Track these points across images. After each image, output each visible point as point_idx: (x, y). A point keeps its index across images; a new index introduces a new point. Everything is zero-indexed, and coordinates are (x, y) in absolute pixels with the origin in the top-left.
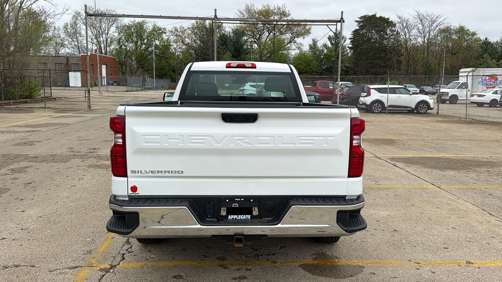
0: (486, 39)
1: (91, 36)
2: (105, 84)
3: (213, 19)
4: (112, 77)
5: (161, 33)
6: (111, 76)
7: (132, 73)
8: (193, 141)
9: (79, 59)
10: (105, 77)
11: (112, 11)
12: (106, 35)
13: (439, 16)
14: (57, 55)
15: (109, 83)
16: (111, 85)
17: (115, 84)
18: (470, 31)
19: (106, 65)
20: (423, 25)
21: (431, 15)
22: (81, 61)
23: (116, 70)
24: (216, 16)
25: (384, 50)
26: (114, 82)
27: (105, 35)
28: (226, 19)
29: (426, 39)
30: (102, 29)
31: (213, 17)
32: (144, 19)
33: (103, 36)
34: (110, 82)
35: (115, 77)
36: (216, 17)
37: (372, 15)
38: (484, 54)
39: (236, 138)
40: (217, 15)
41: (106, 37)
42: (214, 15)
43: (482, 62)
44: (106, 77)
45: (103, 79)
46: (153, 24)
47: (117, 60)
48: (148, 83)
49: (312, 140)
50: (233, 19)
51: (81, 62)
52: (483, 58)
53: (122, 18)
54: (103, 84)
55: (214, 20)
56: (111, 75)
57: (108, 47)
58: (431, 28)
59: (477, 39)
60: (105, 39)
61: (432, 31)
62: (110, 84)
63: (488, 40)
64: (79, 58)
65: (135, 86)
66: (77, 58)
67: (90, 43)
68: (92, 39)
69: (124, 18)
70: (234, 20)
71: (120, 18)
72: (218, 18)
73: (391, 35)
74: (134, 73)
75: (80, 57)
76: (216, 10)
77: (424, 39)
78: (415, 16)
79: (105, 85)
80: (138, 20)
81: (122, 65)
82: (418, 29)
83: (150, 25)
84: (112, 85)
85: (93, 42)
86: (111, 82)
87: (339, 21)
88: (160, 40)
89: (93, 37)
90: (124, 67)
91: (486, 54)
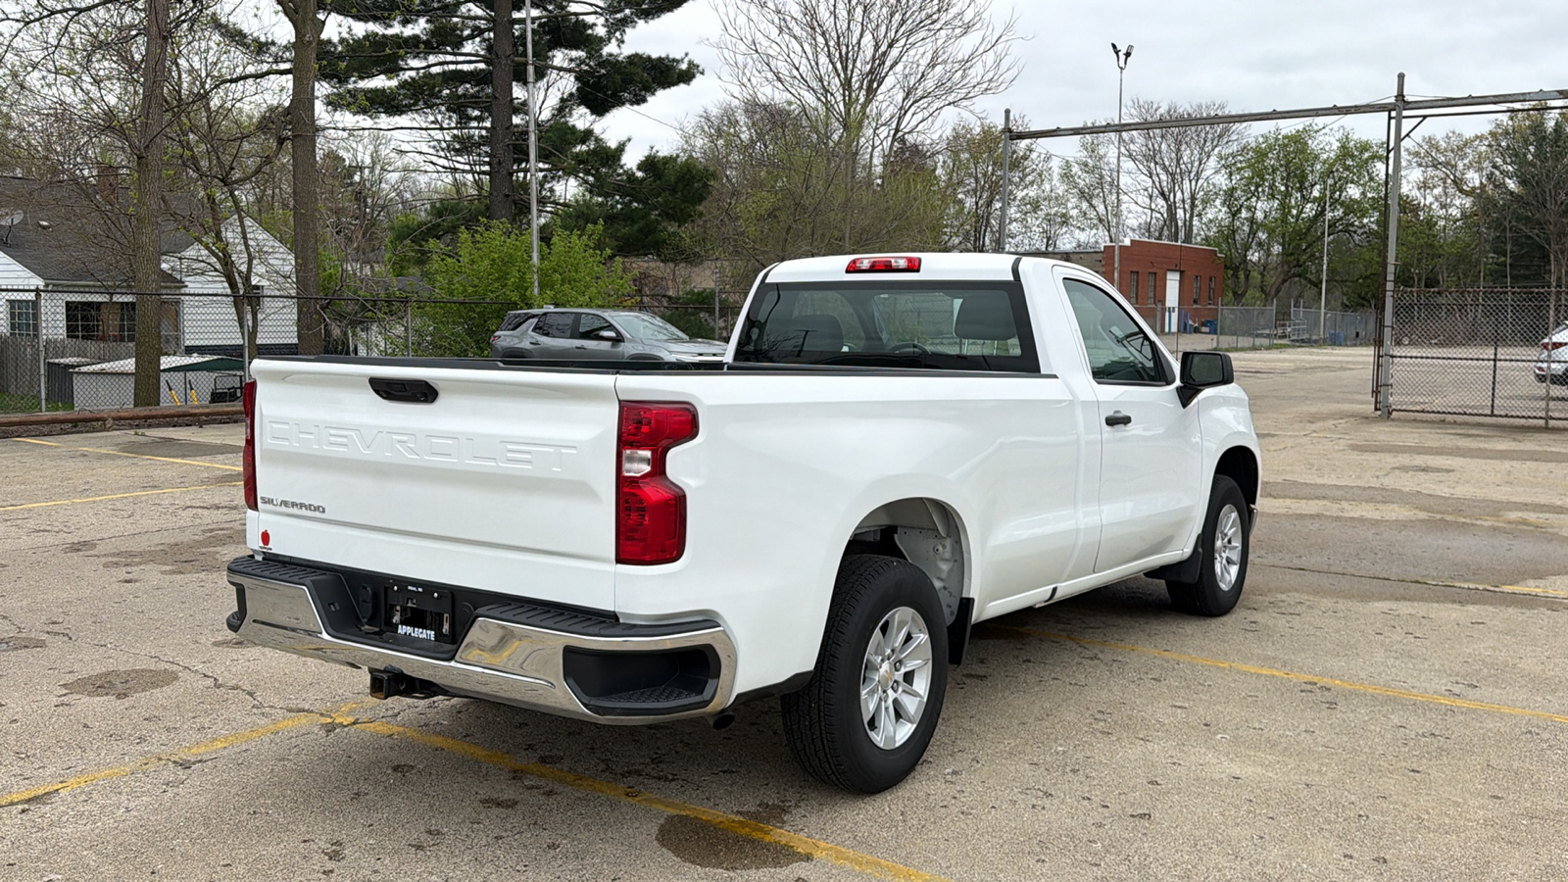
1: (1150, 190)
2: (1174, 329)
3: (1392, 107)
4: (1199, 306)
5: (1367, 160)
6: (1195, 306)
7: (1266, 295)
8: (332, 439)
9: (1099, 257)
10: (1174, 308)
11: (1217, 106)
12: (1193, 183)
14: (1050, 249)
15: (1185, 324)
16: (1190, 333)
17: (1204, 329)
19: (1182, 273)
22: (1103, 263)
23: (1213, 286)
24: (1400, 96)
26: (1203, 324)
27: (1190, 181)
28: (1440, 103)
30: (1183, 166)
31: (1393, 100)
32: (1307, 121)
33: (1184, 187)
34: (1190, 322)
35: (1210, 306)
36: (1401, 98)
39: (395, 437)
40: (1405, 93)
41: (1193, 188)
42: (1396, 94)
44: (1177, 310)
45: (1167, 314)
46: (1338, 135)
47: (1219, 255)
48: (1299, 324)
49: (529, 452)
50: (1465, 101)
51: (1103, 266)
53: (1245, 124)
54: (1167, 330)
55: (1394, 110)
56: (1195, 302)
57: (1195, 218)
60: (1187, 195)
62: (1188, 328)
64: (1098, 255)
65: (1268, 336)
66: (1094, 255)
67: (1146, 210)
68: (1151, 197)
69: (1249, 123)
70: (1470, 101)
71: (1237, 125)
72: (1409, 103)
74: (1273, 293)
75: (1101, 252)
76: (1401, 77)
79: (1173, 334)
80: (1289, 127)
81: (1236, 269)
83: (1327, 138)
84: (1196, 330)
85: (1153, 206)
86: (1195, 322)
88: (1362, 185)
89: (1156, 191)
90: (1242, 276)
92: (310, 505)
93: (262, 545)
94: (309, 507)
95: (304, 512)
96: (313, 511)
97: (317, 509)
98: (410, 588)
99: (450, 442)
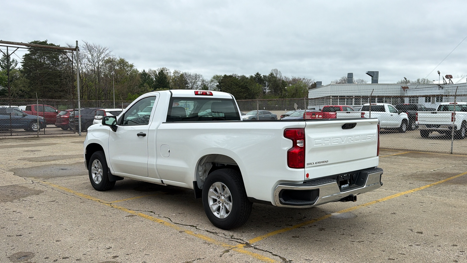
0: (144, 71)
8: (334, 141)
13: (105, 48)
18: (128, 63)
20: (92, 55)
21: (98, 47)
25: (59, 75)
29: (95, 68)
37: (42, 41)
38: (144, 83)
39: (349, 138)
43: (143, 90)
52: (143, 86)
58: (99, 59)
59: (135, 70)
61: (101, 61)
63: (145, 72)
73: (63, 62)
77: (94, 68)
78: (84, 46)
82: (88, 58)
87: (75, 50)
91: (145, 83)
92: (324, 161)
93: (306, 178)
94: (323, 162)
95: (322, 164)
96: (325, 163)
97: (326, 162)
98: (344, 175)
99: (359, 137)
